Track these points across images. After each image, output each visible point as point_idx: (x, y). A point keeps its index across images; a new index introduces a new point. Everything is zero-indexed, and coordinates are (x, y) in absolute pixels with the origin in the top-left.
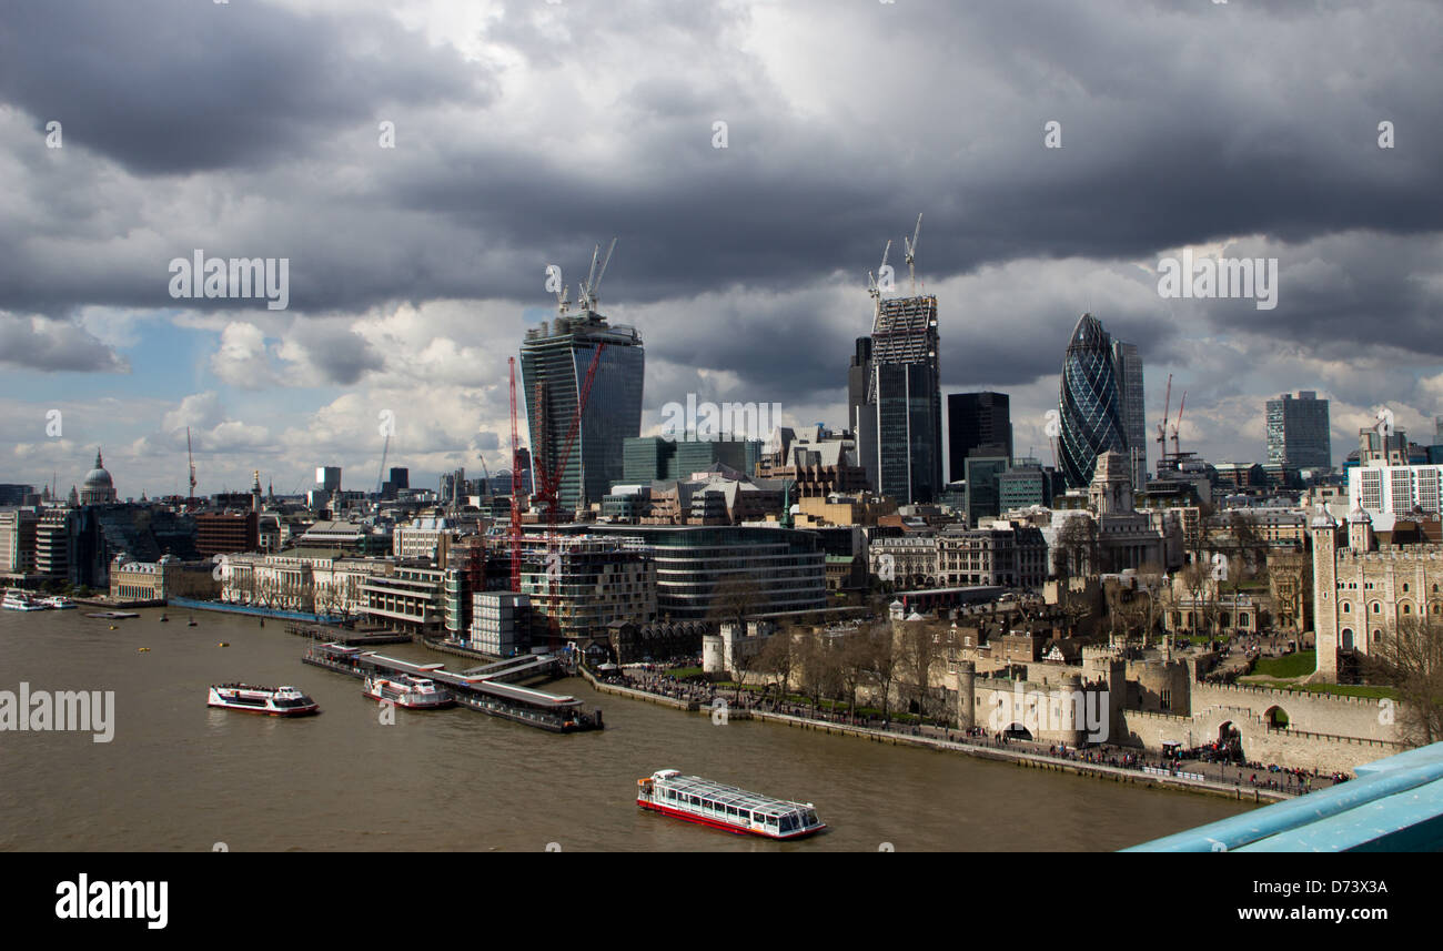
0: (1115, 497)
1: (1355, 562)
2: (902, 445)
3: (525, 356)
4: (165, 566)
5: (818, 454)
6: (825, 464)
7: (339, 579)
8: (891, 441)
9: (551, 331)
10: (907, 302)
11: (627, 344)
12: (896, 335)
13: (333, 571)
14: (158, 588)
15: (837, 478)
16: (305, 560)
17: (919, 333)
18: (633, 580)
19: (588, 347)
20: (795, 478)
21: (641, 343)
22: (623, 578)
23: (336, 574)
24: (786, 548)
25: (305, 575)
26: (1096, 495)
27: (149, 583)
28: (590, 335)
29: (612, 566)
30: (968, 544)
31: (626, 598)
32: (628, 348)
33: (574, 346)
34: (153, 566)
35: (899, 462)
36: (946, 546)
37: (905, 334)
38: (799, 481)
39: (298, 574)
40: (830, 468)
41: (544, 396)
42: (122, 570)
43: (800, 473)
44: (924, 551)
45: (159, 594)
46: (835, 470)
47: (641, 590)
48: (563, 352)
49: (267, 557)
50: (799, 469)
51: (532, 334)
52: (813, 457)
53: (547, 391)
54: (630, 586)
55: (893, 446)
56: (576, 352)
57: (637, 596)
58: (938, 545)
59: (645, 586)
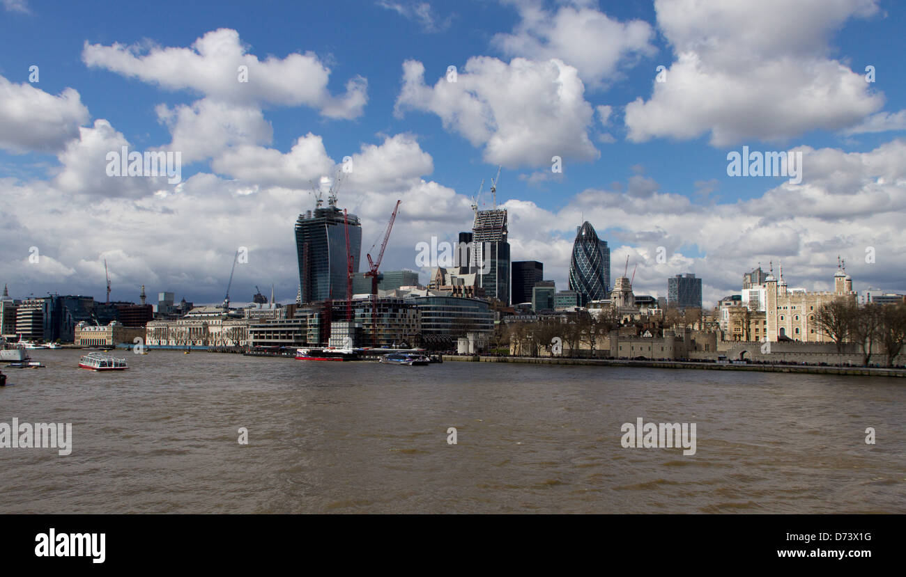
0: (625, 299)
1: (787, 297)
2: (493, 284)
3: (298, 228)
4: (113, 327)
5: (463, 280)
6: (467, 284)
7: (226, 330)
8: (488, 282)
9: (313, 217)
10: (492, 212)
11: (353, 224)
12: (485, 229)
13: (222, 326)
14: (108, 338)
15: (473, 292)
16: (204, 321)
17: (498, 229)
18: (412, 318)
19: (334, 224)
20: (452, 291)
21: (360, 224)
22: (407, 316)
23: (224, 327)
24: (477, 309)
25: (204, 329)
26: (615, 298)
27: (103, 337)
28: (335, 218)
29: (402, 310)
30: (554, 318)
31: (408, 326)
32: (353, 226)
33: (327, 223)
34: (106, 328)
35: (491, 292)
36: (542, 319)
37: (490, 229)
38: (454, 293)
39: (200, 328)
40: (470, 287)
41: (308, 249)
42: (83, 330)
43: (455, 289)
44: (531, 321)
45: (110, 342)
46: (472, 288)
47: (415, 323)
48: (320, 227)
49: (178, 321)
50: (454, 287)
51: (301, 217)
52: (461, 281)
53: (310, 247)
54: (410, 320)
55: (489, 284)
56: (328, 227)
57: (413, 325)
58: (538, 319)
59: (417, 321)
